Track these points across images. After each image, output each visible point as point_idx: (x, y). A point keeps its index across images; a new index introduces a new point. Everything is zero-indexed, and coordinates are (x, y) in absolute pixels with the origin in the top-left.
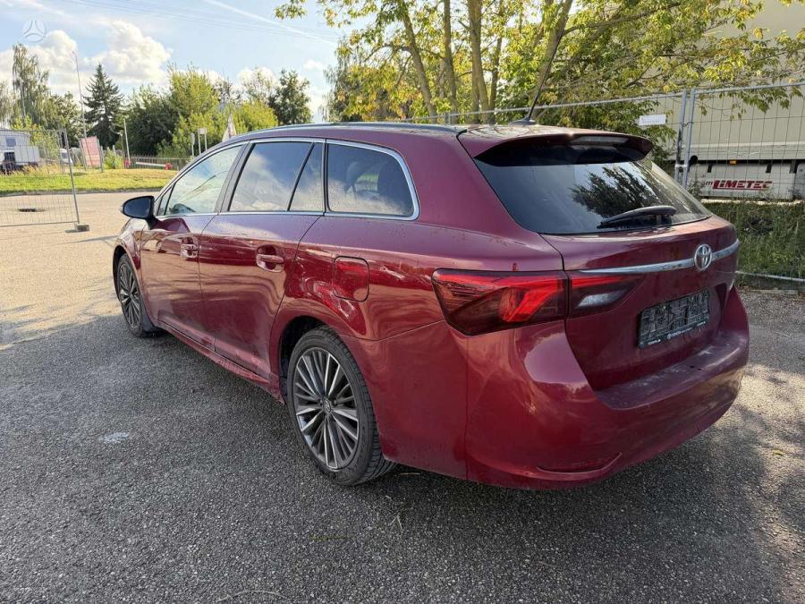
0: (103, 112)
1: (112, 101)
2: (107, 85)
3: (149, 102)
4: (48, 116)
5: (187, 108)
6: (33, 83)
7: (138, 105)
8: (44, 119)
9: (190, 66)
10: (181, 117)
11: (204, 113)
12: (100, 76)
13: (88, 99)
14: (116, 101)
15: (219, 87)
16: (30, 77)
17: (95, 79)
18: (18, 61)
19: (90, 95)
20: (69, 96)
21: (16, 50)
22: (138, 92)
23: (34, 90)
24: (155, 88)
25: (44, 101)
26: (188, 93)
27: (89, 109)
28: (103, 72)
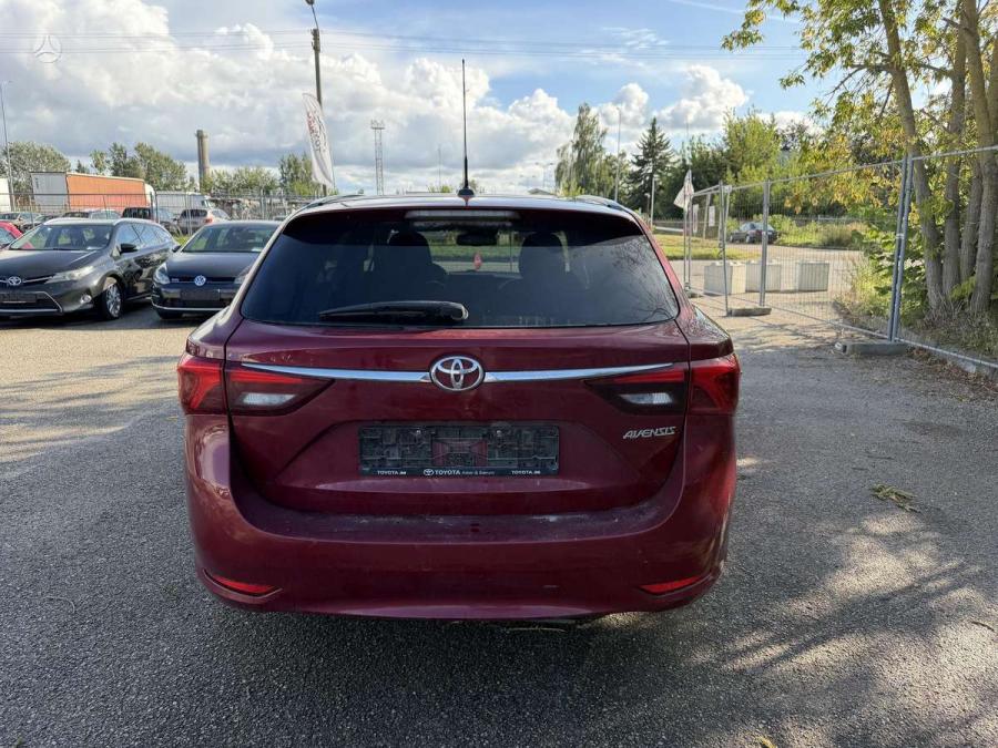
0: (650, 171)
1: (661, 158)
2: (658, 140)
3: (697, 156)
4: (599, 176)
5: (740, 160)
6: (591, 144)
7: (684, 160)
8: (595, 181)
9: (752, 109)
10: (729, 172)
11: (757, 166)
12: (653, 131)
13: (637, 157)
14: (665, 159)
15: (791, 132)
16: (589, 137)
17: (647, 134)
18: (581, 122)
19: (641, 153)
20: (623, 155)
21: (581, 111)
22: (687, 145)
23: (590, 151)
24: (706, 140)
25: (597, 163)
26: (743, 143)
27: (636, 169)
28: (657, 126)
